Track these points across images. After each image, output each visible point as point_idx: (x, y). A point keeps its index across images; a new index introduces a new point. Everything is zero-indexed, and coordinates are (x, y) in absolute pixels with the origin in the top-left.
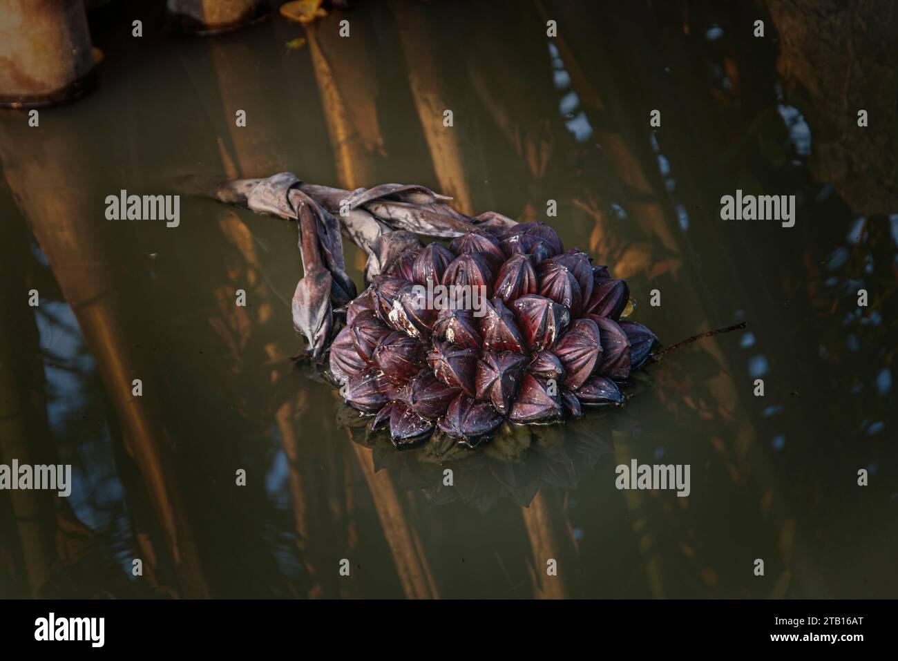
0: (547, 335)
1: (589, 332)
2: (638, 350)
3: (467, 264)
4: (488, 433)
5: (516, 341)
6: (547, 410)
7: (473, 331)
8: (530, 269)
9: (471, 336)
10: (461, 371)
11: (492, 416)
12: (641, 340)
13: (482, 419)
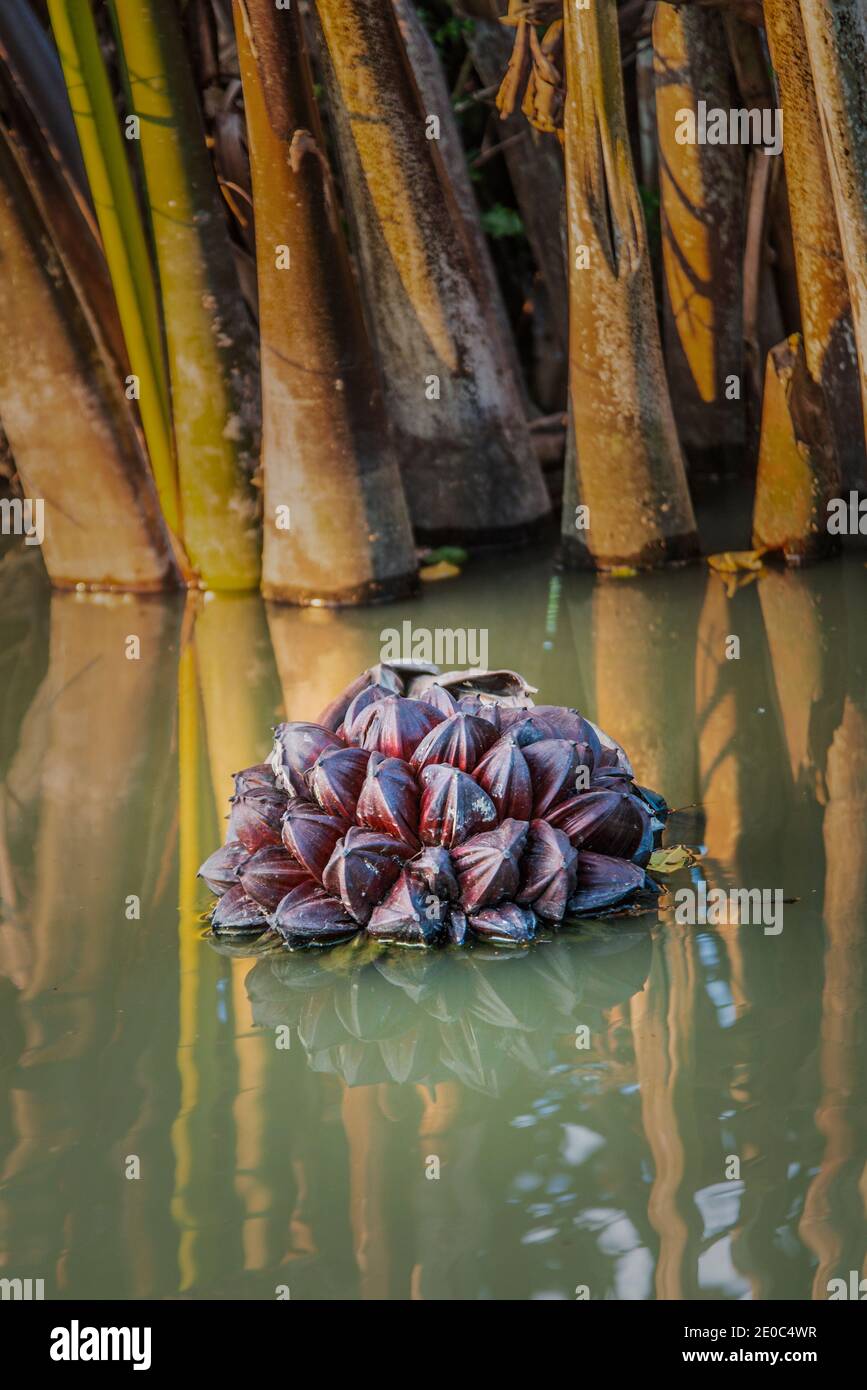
0: (447, 822)
1: (509, 833)
2: (604, 892)
3: (386, 710)
4: (322, 937)
5: (392, 816)
6: (401, 921)
7: (341, 790)
8: (463, 733)
9: (337, 798)
10: (307, 842)
11: (337, 917)
12: (614, 880)
13: (316, 914)
